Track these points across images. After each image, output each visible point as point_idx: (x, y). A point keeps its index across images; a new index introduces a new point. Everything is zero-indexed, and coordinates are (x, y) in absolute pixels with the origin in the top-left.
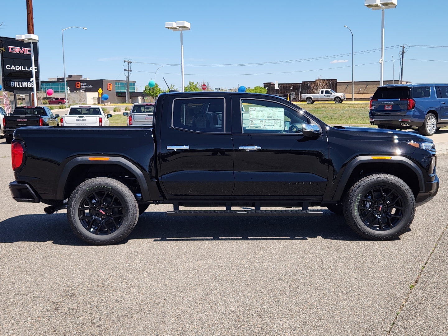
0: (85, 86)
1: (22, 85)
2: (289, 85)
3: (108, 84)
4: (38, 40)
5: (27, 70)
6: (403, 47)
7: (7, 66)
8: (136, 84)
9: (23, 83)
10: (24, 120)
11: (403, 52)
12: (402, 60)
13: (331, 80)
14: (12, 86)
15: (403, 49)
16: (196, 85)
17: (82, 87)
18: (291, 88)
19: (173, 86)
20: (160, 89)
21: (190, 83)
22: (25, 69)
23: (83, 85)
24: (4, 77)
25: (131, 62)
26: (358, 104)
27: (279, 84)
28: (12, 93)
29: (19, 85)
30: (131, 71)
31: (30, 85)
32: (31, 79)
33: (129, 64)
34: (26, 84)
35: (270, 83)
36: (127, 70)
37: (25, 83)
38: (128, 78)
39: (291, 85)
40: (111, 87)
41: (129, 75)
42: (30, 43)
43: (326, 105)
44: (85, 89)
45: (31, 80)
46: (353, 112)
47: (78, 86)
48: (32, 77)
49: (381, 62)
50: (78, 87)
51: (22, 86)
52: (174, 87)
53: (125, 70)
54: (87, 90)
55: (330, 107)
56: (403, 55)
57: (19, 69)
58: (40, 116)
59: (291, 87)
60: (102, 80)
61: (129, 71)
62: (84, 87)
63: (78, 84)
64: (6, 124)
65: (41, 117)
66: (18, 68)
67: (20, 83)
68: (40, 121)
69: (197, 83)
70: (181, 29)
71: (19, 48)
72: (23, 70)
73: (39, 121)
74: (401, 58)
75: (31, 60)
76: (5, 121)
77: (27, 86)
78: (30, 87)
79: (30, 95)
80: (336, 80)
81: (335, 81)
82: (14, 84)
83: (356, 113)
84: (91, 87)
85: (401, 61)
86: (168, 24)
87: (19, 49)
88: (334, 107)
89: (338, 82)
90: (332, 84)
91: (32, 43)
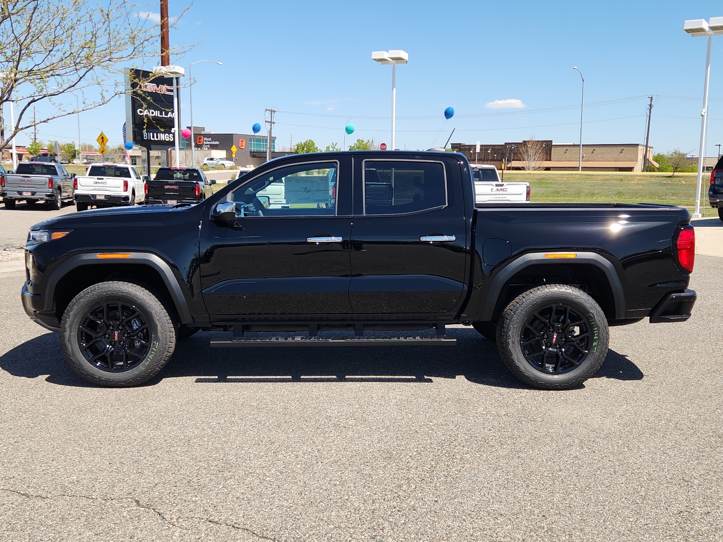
0: (210, 141)
1: (157, 137)
2: (486, 147)
3: (241, 140)
4: (184, 73)
5: (164, 116)
6: (651, 98)
7: (138, 111)
8: (276, 141)
9: (159, 134)
10: (174, 187)
11: (651, 105)
12: (650, 116)
13: (545, 141)
14: (145, 138)
15: (651, 101)
16: (367, 143)
17: (205, 143)
18: (489, 152)
19: (334, 144)
20: (317, 148)
21: (358, 141)
22: (162, 115)
23: (207, 141)
24: (135, 125)
25: (275, 111)
26: (598, 175)
27: (481, 145)
28: (145, 149)
29: (153, 137)
30: (274, 123)
31: (168, 138)
32: (173, 129)
33: (271, 114)
34: (163, 137)
35: (460, 144)
36: (269, 122)
37: (161, 134)
38: (270, 132)
39: (488, 147)
40: (244, 145)
41: (271, 128)
42: (173, 78)
43: (554, 176)
44: (209, 146)
45: (173, 131)
46: (594, 186)
47: (200, 142)
48: (174, 127)
49: (703, 114)
50: (199, 144)
51: (157, 139)
52: (336, 145)
53: (266, 122)
54: (213, 147)
55: (559, 179)
56: (650, 110)
57: (154, 115)
58: (195, 182)
59: (488, 150)
60: (232, 134)
61: (271, 123)
62: (207, 143)
63: (200, 138)
64: (148, 192)
65: (197, 183)
66: (153, 113)
67: (155, 134)
68: (197, 189)
69: (368, 141)
70: (394, 62)
71: (155, 85)
72: (159, 116)
73: (195, 189)
74: (648, 113)
75: (173, 103)
76: (147, 187)
77: (164, 140)
78: (168, 140)
79: (167, 151)
80: (551, 141)
81: (550, 143)
82: (148, 136)
83: (599, 187)
84: (218, 143)
85: (648, 118)
86: (377, 55)
87: (155, 87)
88: (565, 179)
89: (553, 144)
90: (547, 148)
91: (174, 78)
